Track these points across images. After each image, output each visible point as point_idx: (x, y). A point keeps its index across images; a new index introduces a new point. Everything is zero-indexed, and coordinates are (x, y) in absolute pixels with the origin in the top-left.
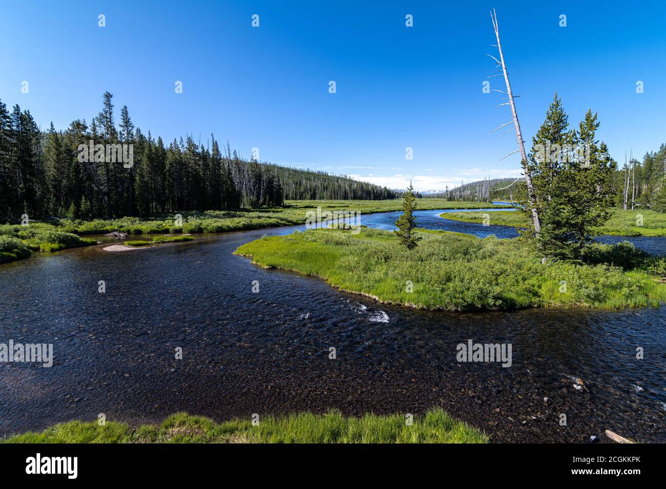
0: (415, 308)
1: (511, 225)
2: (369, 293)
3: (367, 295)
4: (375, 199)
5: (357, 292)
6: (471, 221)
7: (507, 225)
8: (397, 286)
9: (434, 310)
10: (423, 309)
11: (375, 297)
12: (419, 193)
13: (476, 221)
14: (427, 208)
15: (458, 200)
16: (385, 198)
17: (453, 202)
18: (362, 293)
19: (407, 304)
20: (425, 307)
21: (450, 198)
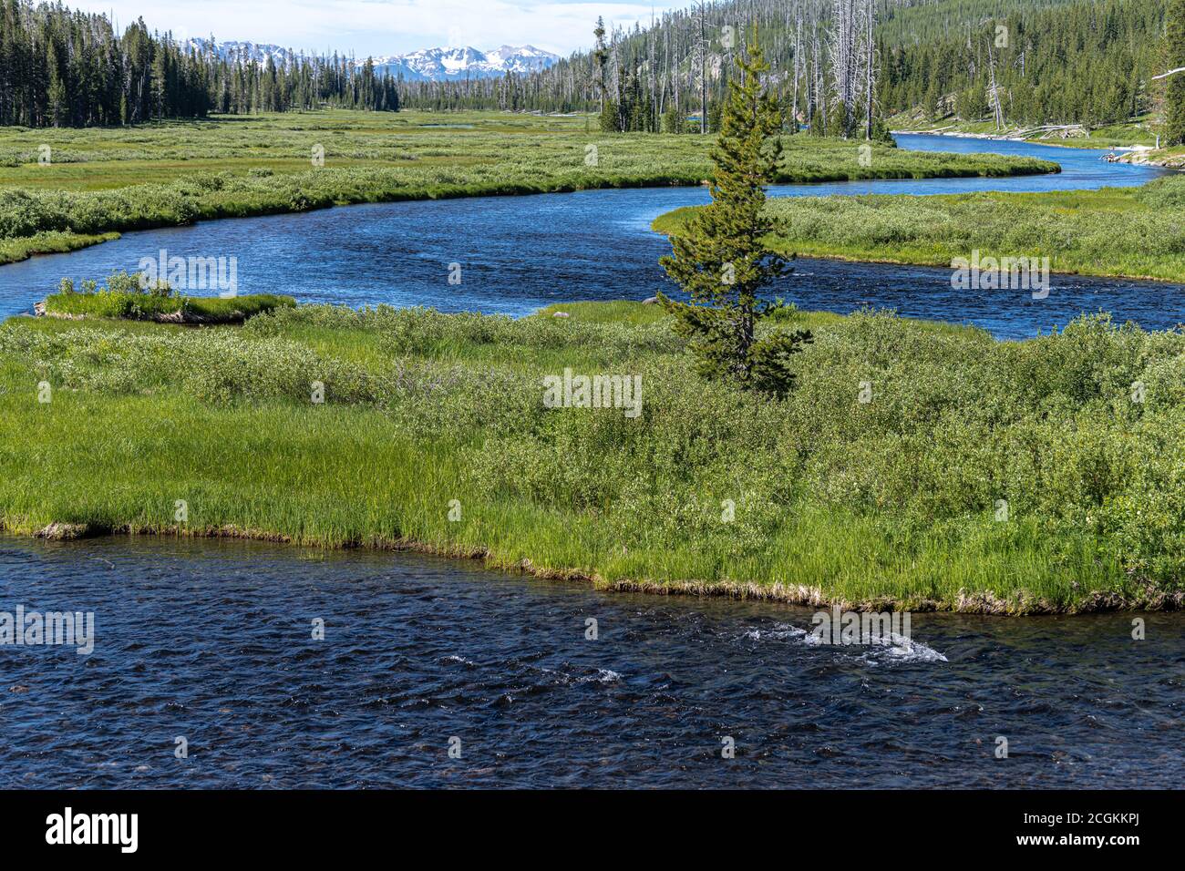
0: (1004, 614)
1: (1105, 270)
2: (764, 578)
3: (754, 588)
4: (75, 116)
5: (699, 585)
6: (877, 255)
7: (1083, 269)
8: (889, 538)
9: (1082, 613)
10: (1036, 613)
11: (803, 590)
12: (379, 75)
13: (904, 254)
14: (529, 182)
15: (676, 126)
16: (145, 112)
17: (648, 139)
18: (728, 583)
19: (961, 601)
20: (1044, 603)
21: (625, 109)
